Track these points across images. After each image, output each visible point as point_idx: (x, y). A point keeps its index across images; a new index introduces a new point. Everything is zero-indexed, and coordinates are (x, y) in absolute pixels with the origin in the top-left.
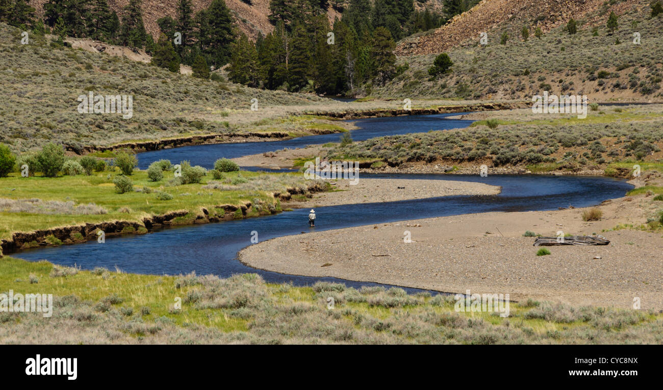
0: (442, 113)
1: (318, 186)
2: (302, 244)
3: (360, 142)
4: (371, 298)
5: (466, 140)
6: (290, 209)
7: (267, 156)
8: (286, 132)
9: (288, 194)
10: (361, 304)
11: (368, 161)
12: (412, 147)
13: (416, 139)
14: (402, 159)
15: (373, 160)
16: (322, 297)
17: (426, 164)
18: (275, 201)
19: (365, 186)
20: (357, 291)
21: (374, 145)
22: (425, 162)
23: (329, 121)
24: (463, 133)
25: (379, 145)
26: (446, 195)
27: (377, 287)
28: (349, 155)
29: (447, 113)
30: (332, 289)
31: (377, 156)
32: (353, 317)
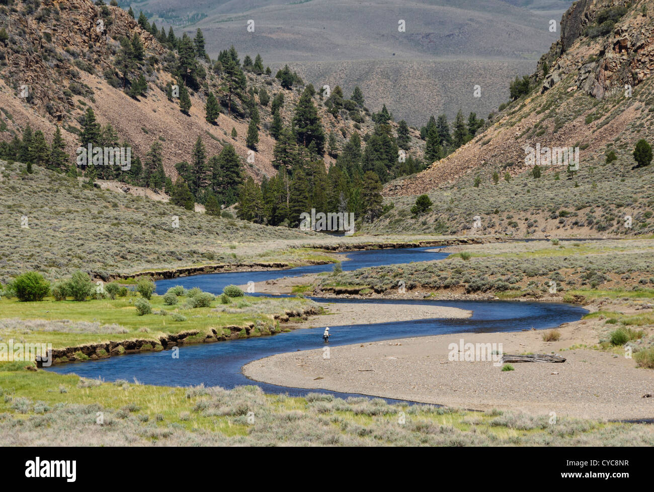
0: (423, 247)
1: (313, 310)
2: (297, 360)
3: (350, 272)
4: (355, 407)
5: (442, 271)
6: (288, 329)
7: (269, 284)
8: (286, 263)
9: (286, 317)
10: (347, 413)
11: (357, 288)
12: (395, 276)
13: (399, 269)
14: (387, 286)
15: (361, 287)
16: (314, 406)
17: (407, 291)
18: (275, 323)
19: (353, 310)
20: (344, 401)
21: (362, 274)
23: (324, 253)
24: (440, 264)
25: (366, 274)
26: (425, 318)
27: (362, 398)
28: (341, 283)
29: (427, 247)
30: (322, 400)
31: (365, 284)
32: (341, 424)
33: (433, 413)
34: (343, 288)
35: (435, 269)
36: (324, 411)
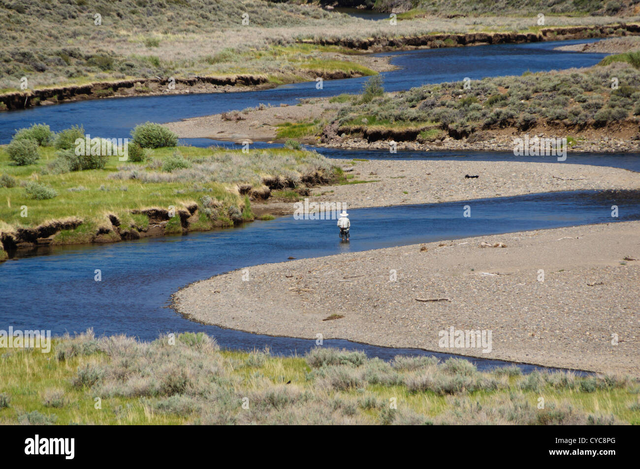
0: (550, 41)
1: (320, 174)
2: (288, 280)
3: (397, 93)
4: (411, 377)
5: (591, 90)
6: (268, 215)
7: (228, 120)
8: (264, 76)
9: (264, 188)
10: (394, 389)
11: (412, 127)
12: (491, 103)
13: (500, 88)
14: (474, 124)
15: (422, 126)
16: (323, 376)
17: (518, 134)
18: (241, 201)
19: (405, 173)
20: (387, 364)
21: (424, 98)
22: (514, 130)
23: (342, 55)
24: (586, 77)
25: (431, 99)
26: (554, 189)
27: (423, 358)
28: (377, 118)
29: (558, 40)
30: (341, 362)
31: (429, 119)
32: (380, 413)
33: (573, 388)
34: (383, 128)
35: (575, 87)
36: (345, 385)
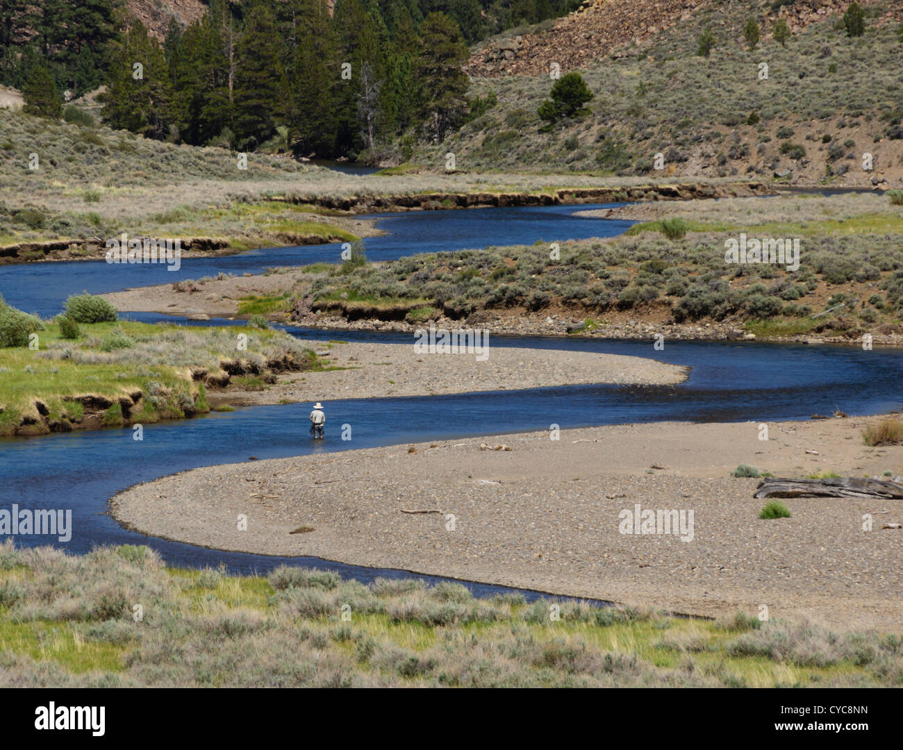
0: (568, 204)
1: (290, 357)
2: (249, 484)
3: (384, 264)
4: (395, 604)
5: (615, 264)
6: (226, 406)
7: (181, 291)
8: (225, 239)
9: (221, 374)
10: (373, 617)
11: (401, 304)
12: (496, 277)
13: (506, 260)
14: (476, 302)
15: (412, 303)
16: (289, 601)
17: (527, 315)
18: (194, 389)
19: (391, 359)
20: (366, 588)
21: (415, 270)
22: (523, 310)
23: (318, 216)
24: (609, 249)
25: (424, 270)
27: (409, 581)
28: (360, 292)
29: (577, 204)
30: (311, 583)
31: (421, 295)
32: (355, 646)
33: (586, 621)
34: (366, 305)
35: (597, 260)
36: (315, 612)
